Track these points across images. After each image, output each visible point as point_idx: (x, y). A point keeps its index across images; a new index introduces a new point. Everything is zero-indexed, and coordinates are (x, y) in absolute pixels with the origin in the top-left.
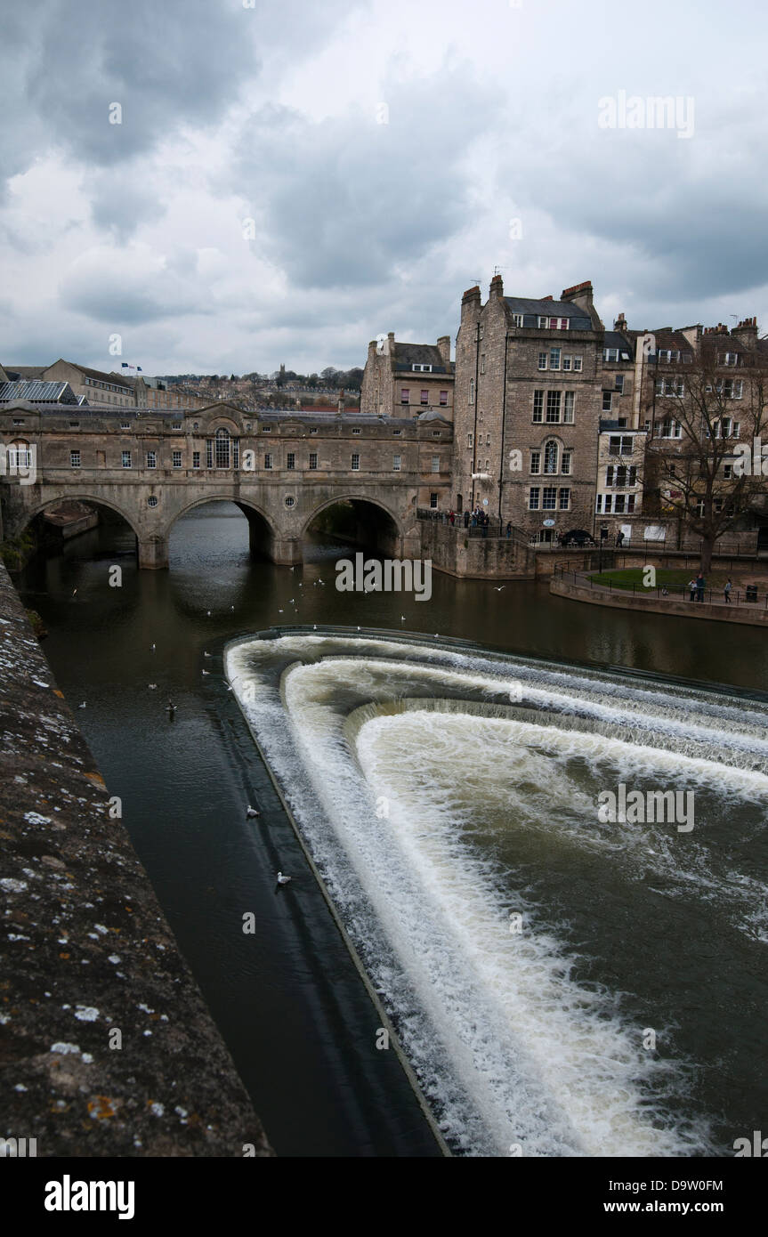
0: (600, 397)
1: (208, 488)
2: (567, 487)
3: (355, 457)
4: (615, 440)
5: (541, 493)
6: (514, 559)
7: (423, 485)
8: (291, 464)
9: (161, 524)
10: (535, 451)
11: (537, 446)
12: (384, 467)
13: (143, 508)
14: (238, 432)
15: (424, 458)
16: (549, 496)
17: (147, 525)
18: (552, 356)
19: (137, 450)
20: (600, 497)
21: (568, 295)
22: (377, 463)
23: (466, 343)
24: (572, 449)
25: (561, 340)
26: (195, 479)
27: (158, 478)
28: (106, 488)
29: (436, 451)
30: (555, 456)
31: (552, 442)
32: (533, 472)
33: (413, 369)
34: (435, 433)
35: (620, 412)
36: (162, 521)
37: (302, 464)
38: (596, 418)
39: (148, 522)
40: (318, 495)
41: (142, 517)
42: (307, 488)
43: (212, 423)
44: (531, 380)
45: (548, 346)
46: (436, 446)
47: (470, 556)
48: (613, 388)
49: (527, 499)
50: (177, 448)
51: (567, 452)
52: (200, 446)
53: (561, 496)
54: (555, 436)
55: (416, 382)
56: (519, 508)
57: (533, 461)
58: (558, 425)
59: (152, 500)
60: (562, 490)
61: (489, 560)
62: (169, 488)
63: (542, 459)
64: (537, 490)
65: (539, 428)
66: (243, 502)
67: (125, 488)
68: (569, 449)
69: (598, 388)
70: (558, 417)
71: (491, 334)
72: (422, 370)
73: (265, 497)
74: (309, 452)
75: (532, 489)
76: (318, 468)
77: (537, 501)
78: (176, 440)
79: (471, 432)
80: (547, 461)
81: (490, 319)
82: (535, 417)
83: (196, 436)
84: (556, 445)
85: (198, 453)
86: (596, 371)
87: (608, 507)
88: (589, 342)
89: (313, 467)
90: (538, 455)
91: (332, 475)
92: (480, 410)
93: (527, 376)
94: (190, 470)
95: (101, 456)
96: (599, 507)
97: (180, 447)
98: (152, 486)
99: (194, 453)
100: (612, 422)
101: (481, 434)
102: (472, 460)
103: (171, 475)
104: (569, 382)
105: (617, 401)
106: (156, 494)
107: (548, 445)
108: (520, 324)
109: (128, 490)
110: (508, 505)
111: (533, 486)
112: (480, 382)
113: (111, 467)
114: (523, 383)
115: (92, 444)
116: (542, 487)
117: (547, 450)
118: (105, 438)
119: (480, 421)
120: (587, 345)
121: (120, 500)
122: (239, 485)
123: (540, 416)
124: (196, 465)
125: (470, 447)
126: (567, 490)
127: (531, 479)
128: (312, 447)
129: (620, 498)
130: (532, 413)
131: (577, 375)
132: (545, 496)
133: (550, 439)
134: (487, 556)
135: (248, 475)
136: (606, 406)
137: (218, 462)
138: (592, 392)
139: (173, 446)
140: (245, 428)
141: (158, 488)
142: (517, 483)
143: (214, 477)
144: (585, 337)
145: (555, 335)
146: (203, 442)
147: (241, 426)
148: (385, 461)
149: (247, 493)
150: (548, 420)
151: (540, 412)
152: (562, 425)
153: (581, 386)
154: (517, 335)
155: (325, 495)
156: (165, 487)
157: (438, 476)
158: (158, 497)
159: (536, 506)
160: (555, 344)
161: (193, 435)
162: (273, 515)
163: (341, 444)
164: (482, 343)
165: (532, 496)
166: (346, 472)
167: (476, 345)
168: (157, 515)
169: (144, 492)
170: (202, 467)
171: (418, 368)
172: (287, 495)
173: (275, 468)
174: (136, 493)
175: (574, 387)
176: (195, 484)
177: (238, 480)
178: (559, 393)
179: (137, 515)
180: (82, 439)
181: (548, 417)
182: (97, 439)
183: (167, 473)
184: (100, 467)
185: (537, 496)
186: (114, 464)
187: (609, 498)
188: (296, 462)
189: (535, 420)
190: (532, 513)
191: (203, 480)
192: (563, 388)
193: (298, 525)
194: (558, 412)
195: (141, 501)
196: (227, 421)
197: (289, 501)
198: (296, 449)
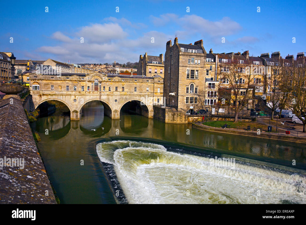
0: (206, 71)
1: (92, 97)
2: (197, 97)
3: (135, 88)
4: (210, 84)
5: (189, 99)
6: (182, 118)
7: (155, 96)
8: (116, 90)
9: (77, 107)
10: (187, 87)
11: (188, 85)
12: (144, 91)
13: (72, 102)
14: (101, 80)
15: (156, 88)
16: (192, 100)
17: (73, 107)
18: (192, 60)
19: (71, 85)
20: (206, 100)
21: (196, 43)
22: (142, 89)
23: (167, 56)
24: (198, 86)
25: (194, 56)
26: (88, 94)
27: (77, 93)
28: (61, 96)
29: (159, 86)
30: (193, 88)
31: (192, 84)
32: (187, 93)
33: (153, 63)
34: (159, 81)
35: (211, 76)
36: (78, 106)
37: (120, 89)
38: (205, 78)
39: (74, 107)
40: (125, 99)
41: (72, 105)
42: (121, 97)
43: (93, 77)
44: (186, 67)
45: (191, 57)
46: (159, 85)
47: (169, 117)
48: (209, 69)
49: (185, 101)
50: (83, 85)
51: (196, 87)
52: (90, 84)
53: (195, 100)
54: (193, 82)
55: (153, 67)
56: (183, 103)
57: (187, 89)
58: (194, 79)
59: (75, 100)
60: (195, 98)
61: (174, 118)
62: (80, 96)
63: (189, 89)
64: (188, 98)
65: (189, 80)
66: (102, 101)
67: (67, 96)
68: (197, 86)
69: (205, 69)
70: (194, 77)
71: (175, 54)
72: (155, 63)
73: (108, 99)
74: (122, 86)
75: (187, 98)
76: (125, 91)
77: (188, 101)
78: (83, 83)
79: (169, 81)
80: (191, 90)
81: (174, 50)
82: (187, 77)
83: (89, 81)
84: (193, 85)
85: (89, 87)
86: (204, 64)
87: (208, 103)
88: (202, 56)
89: (123, 90)
90: (188, 88)
91: (129, 93)
92: (172, 75)
93: (185, 65)
94: (87, 91)
95: (60, 87)
96: (206, 103)
97: (84, 85)
98: (75, 96)
99: (88, 86)
100: (209, 79)
101: (172, 82)
102: (169, 89)
103: (81, 93)
104: (197, 67)
105: (210, 73)
106: (76, 98)
107: (191, 85)
108: (183, 51)
109: (68, 97)
110: (180, 102)
111: (187, 97)
112: (172, 67)
113: (63, 90)
114: (184, 67)
115: (57, 83)
116: (189, 97)
117: (191, 87)
118: (61, 82)
119: (172, 78)
120: (202, 57)
121: (65, 100)
122: (101, 96)
123: (189, 77)
124: (89, 90)
125: (169, 85)
126: (197, 98)
127: (186, 95)
128: (123, 85)
129: (212, 101)
130: (186, 76)
131: (199, 66)
132: (190, 100)
133: (192, 83)
134: (174, 117)
135: (104, 93)
136: (207, 74)
137: (95, 89)
138: (204, 70)
139: (81, 84)
140: (103, 79)
141: (77, 97)
142: (182, 96)
143: (94, 93)
144: (201, 55)
145: (192, 54)
146: (91, 83)
147: (102, 79)
148: (144, 89)
149: (103, 98)
150: (191, 78)
151: (189, 76)
152: (195, 79)
153: (200, 69)
154: (182, 54)
155: (126, 99)
156: (79, 96)
157: (160, 93)
158: (77, 99)
159: (188, 103)
160: (193, 57)
161: (88, 81)
162: (111, 105)
163: (131, 84)
164: (172, 56)
165: (187, 99)
166: (132, 92)
167: (170, 56)
168: (76, 104)
169: (73, 97)
170: (90, 90)
171: (154, 63)
172: (115, 99)
173: (112, 91)
174: (70, 98)
175: (198, 69)
176: (87, 95)
177: (101, 94)
178: (194, 70)
179: (70, 104)
180: (54, 82)
181: (191, 77)
182: (59, 82)
183: (80, 92)
184: (59, 90)
185: (188, 100)
186: (64, 89)
187: (209, 100)
188: (118, 89)
189: (187, 78)
190: (187, 105)
191: (90, 94)
192: (195, 69)
193: (118, 108)
194: (194, 76)
195: (72, 100)
196: (98, 77)
197: (116, 101)
198: (118, 86)
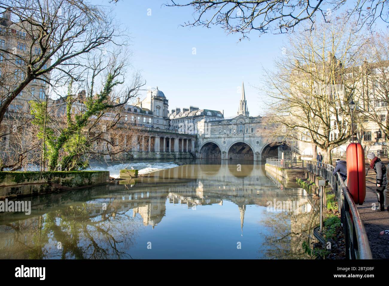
1: (237, 139)
9: (226, 148)
13: (223, 144)
17: (223, 148)
19: (222, 130)
42: (262, 138)
43: (238, 121)
59: (225, 142)
62: (228, 139)
66: (245, 143)
73: (250, 141)
78: (230, 126)
83: (235, 125)
94: (233, 134)
95: (215, 132)
98: (224, 138)
99: (234, 129)
103: (229, 136)
109: (220, 139)
113: (217, 134)
118: (216, 127)
121: (218, 142)
122: (244, 138)
135: (246, 135)
137: (240, 132)
140: (246, 122)
141: (226, 139)
149: (246, 140)
155: (268, 140)
162: (253, 146)
169: (223, 140)
170: (236, 133)
172: (257, 141)
173: (254, 132)
176: (233, 137)
179: (221, 146)
191: (236, 136)
193: (260, 149)
196: (242, 120)
198: (260, 127)
